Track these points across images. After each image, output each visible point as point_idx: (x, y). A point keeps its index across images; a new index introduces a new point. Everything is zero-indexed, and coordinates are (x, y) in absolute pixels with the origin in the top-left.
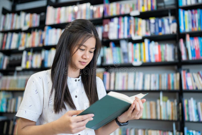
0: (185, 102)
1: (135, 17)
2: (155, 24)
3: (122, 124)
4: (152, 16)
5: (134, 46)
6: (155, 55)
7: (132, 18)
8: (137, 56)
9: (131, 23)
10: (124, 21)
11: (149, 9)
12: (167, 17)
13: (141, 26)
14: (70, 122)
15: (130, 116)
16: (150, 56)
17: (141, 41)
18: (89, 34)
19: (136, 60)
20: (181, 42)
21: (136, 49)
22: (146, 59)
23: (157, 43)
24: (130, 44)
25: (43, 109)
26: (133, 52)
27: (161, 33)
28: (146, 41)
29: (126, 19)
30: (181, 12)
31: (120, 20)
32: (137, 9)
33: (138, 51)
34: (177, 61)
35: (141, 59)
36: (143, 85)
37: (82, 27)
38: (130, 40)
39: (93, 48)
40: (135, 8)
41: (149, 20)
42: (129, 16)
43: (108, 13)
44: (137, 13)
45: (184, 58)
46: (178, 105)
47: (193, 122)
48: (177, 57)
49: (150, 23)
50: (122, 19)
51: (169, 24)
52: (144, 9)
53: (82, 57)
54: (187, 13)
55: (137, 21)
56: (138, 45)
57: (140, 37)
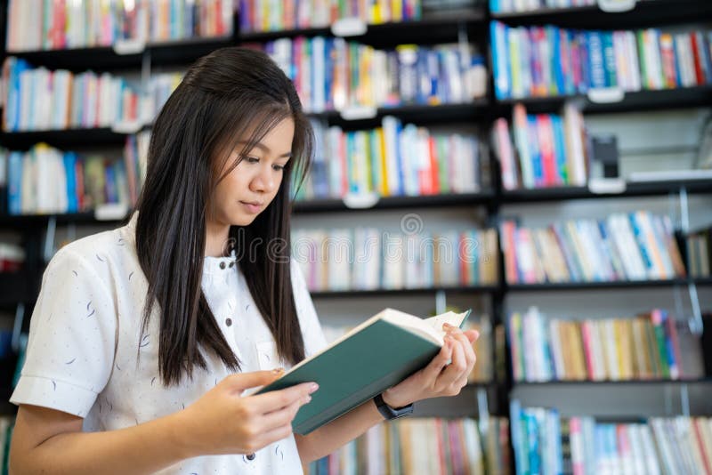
0: (515, 322)
1: (350, 40)
2: (415, 65)
3: (396, 412)
4: (407, 42)
5: (347, 138)
6: (419, 173)
7: (340, 44)
8: (361, 173)
9: (334, 61)
10: (311, 53)
11: (397, 16)
12: (453, 46)
13: (369, 70)
14: (242, 415)
15: (433, 386)
16: (401, 176)
17: (370, 125)
18: (278, 105)
19: (355, 189)
20: (501, 130)
21: (354, 149)
22: (391, 186)
23: (423, 132)
24: (335, 134)
25: (116, 368)
26: (347, 163)
27: (438, 100)
28: (390, 124)
29: (318, 44)
30: (498, 31)
31: (296, 47)
32: (355, 12)
33: (360, 158)
34: (489, 192)
35: (373, 185)
36: (382, 272)
37: (253, 81)
38: (333, 119)
39: (284, 156)
40: (347, 8)
41: (397, 55)
42: (327, 34)
43: (252, 22)
44: (354, 26)
45: (509, 181)
46: (493, 334)
47: (536, 384)
48: (487, 178)
49: (399, 63)
50: (303, 46)
51: (462, 71)
52: (379, 14)
53: (250, 187)
54: (517, 36)
55: (357, 55)
56: (361, 138)
57: (367, 112)
